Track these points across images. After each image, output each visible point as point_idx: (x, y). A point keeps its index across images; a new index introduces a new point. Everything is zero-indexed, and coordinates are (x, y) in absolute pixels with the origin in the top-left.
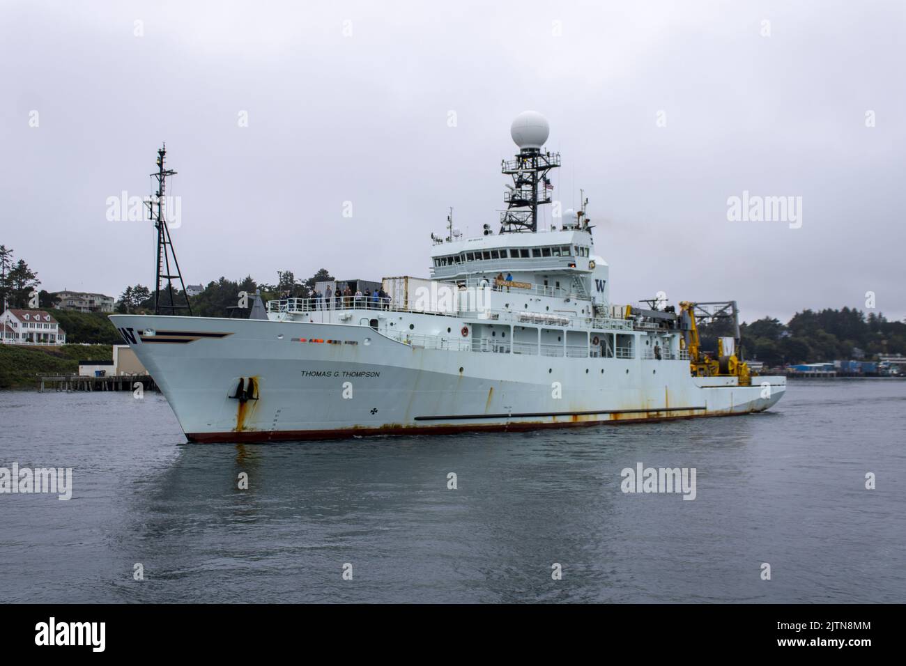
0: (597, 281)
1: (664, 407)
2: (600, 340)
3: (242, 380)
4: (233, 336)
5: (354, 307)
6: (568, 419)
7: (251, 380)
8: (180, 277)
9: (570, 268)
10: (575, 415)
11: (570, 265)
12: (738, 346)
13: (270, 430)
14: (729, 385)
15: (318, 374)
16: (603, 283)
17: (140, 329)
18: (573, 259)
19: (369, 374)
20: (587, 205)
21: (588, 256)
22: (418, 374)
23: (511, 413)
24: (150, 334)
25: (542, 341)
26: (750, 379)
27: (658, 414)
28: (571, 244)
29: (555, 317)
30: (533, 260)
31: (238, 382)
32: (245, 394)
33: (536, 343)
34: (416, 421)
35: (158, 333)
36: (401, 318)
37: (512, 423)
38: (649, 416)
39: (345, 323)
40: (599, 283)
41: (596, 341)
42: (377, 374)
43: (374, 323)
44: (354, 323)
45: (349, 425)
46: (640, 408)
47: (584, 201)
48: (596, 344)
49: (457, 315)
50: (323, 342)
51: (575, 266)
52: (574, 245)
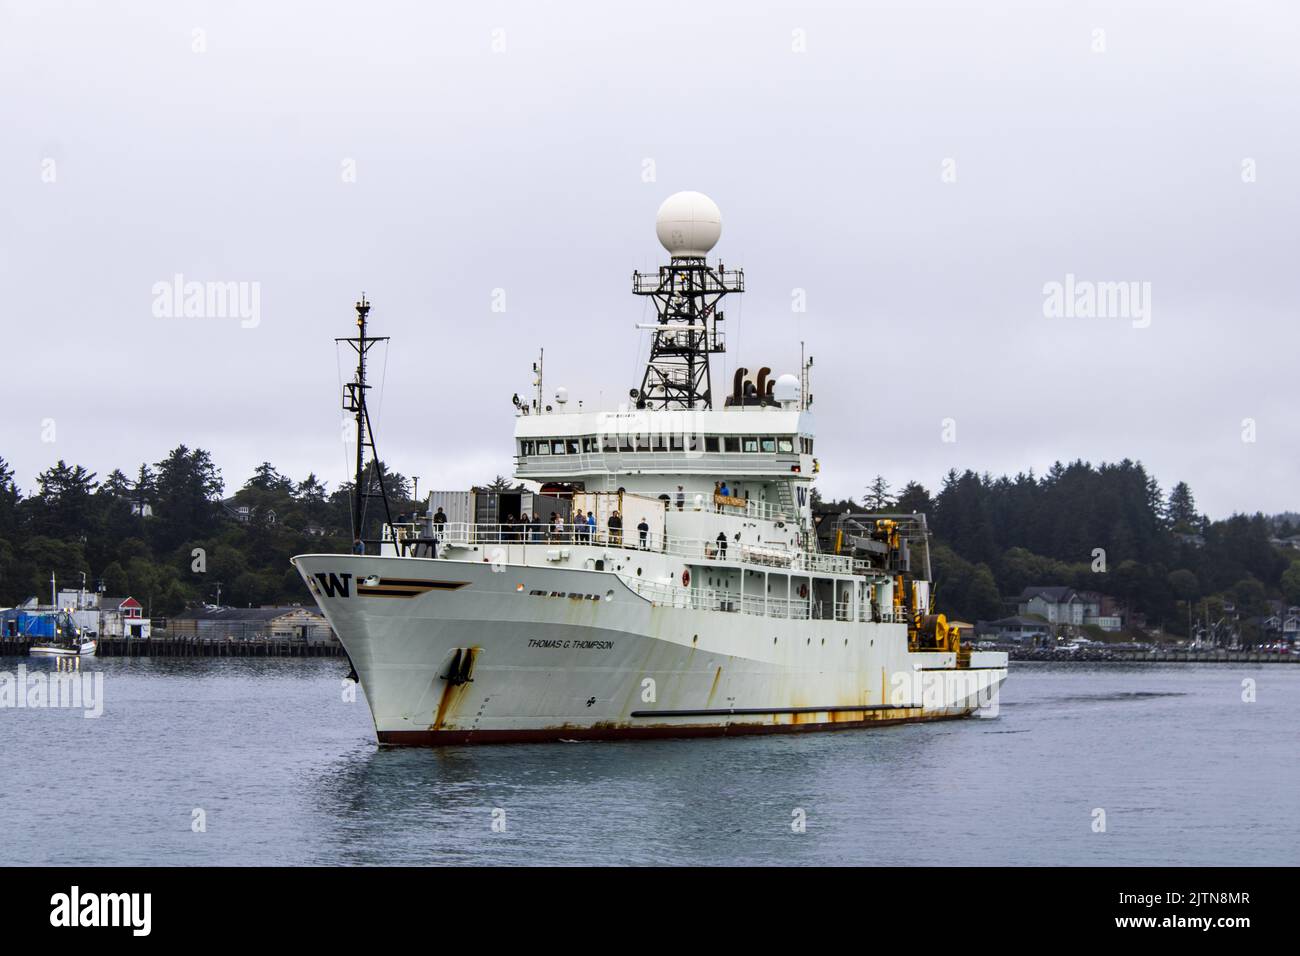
0: (798, 489)
1: (878, 702)
3: (459, 651)
4: (468, 586)
6: (786, 720)
7: (469, 652)
9: (793, 473)
10: (795, 712)
11: (793, 469)
12: (933, 596)
13: (471, 729)
14: (946, 666)
15: (547, 644)
16: (804, 493)
17: (361, 576)
18: (796, 458)
19: (601, 645)
20: (810, 369)
21: (811, 453)
22: (653, 643)
23: (734, 707)
24: (371, 583)
25: (745, 592)
26: (968, 657)
27: (874, 715)
28: (796, 434)
29: (769, 552)
30: (722, 456)
31: (455, 653)
32: (457, 673)
33: (762, 597)
34: (632, 718)
35: (383, 582)
36: (628, 559)
37: (732, 724)
38: (865, 717)
39: (556, 565)
40: (800, 493)
42: (610, 645)
43: (600, 565)
44: (575, 564)
45: (557, 723)
46: (856, 703)
47: (807, 360)
50: (563, 595)
51: (799, 471)
52: (799, 436)
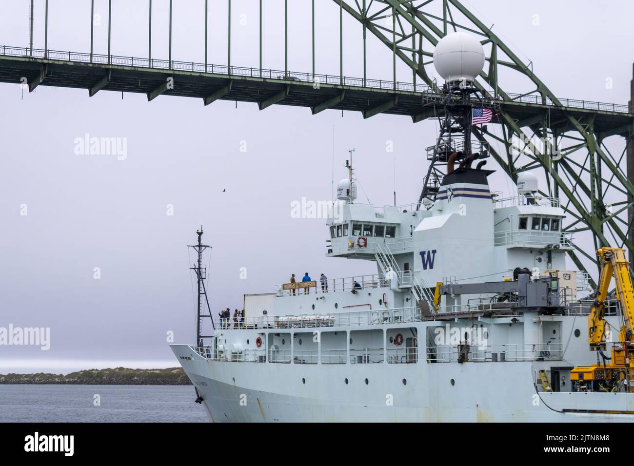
0: (422, 254)
2: (405, 338)
5: (239, 327)
8: (211, 316)
16: (432, 255)
36: (222, 335)
40: (426, 256)
41: (399, 340)
48: (399, 344)
49: (254, 327)
